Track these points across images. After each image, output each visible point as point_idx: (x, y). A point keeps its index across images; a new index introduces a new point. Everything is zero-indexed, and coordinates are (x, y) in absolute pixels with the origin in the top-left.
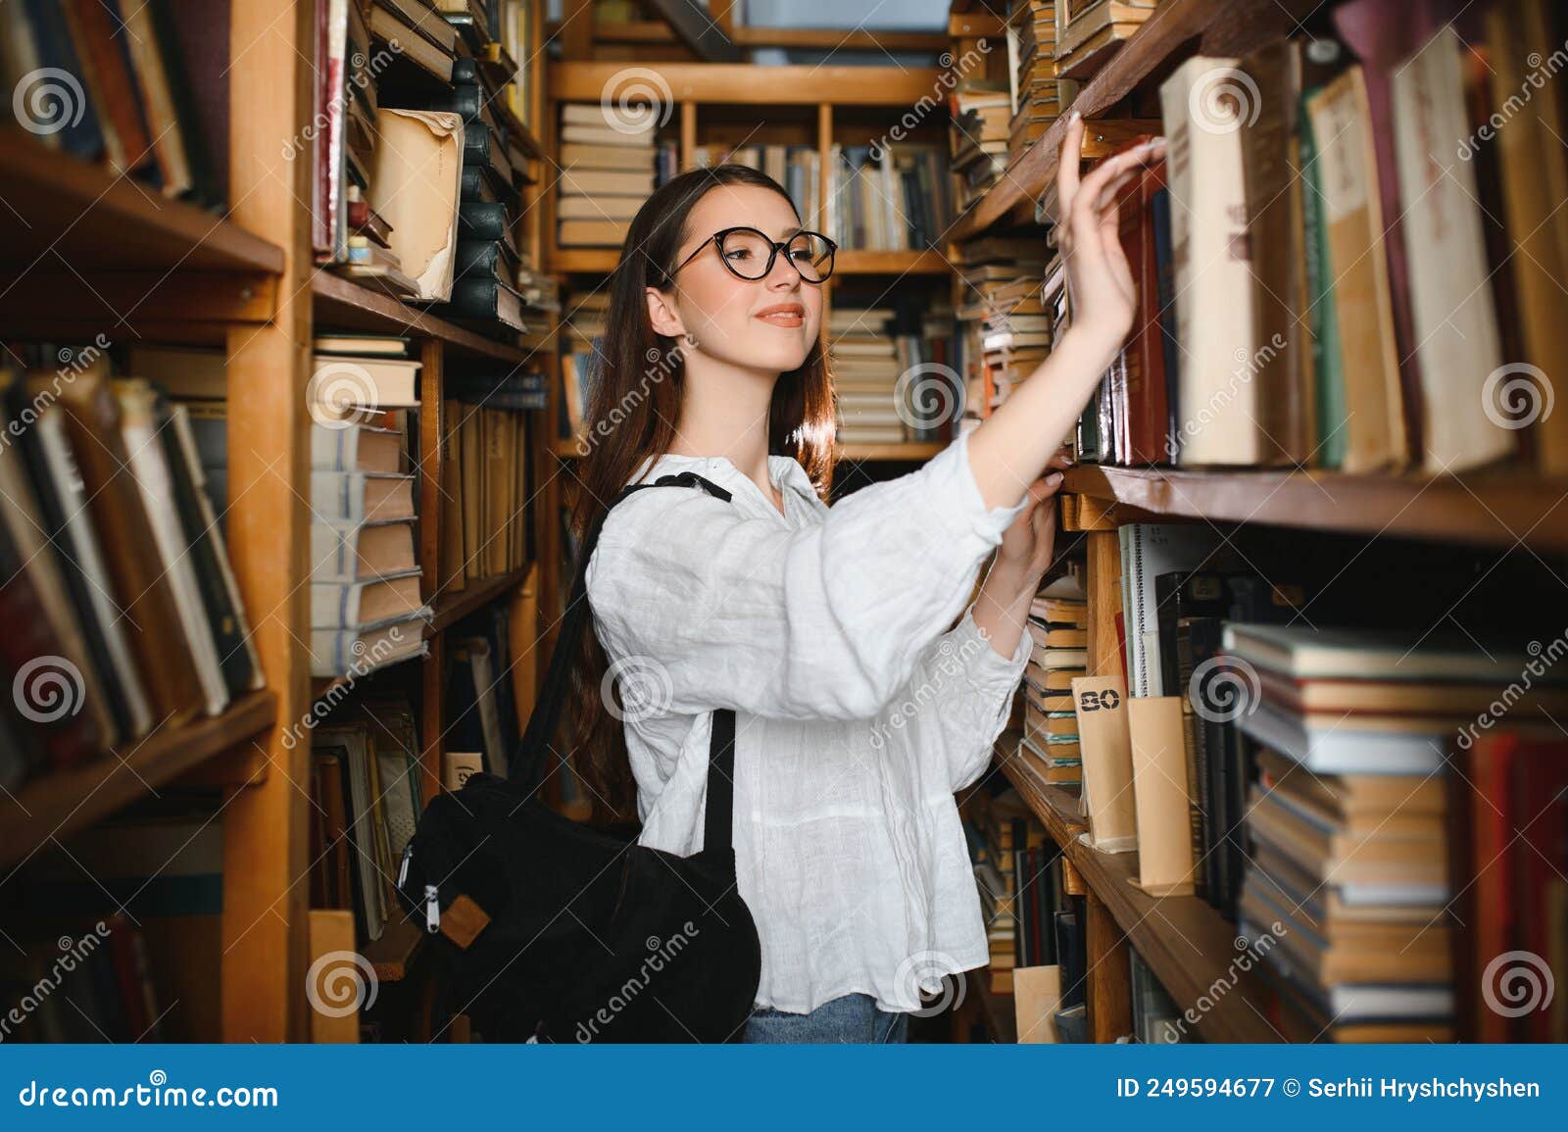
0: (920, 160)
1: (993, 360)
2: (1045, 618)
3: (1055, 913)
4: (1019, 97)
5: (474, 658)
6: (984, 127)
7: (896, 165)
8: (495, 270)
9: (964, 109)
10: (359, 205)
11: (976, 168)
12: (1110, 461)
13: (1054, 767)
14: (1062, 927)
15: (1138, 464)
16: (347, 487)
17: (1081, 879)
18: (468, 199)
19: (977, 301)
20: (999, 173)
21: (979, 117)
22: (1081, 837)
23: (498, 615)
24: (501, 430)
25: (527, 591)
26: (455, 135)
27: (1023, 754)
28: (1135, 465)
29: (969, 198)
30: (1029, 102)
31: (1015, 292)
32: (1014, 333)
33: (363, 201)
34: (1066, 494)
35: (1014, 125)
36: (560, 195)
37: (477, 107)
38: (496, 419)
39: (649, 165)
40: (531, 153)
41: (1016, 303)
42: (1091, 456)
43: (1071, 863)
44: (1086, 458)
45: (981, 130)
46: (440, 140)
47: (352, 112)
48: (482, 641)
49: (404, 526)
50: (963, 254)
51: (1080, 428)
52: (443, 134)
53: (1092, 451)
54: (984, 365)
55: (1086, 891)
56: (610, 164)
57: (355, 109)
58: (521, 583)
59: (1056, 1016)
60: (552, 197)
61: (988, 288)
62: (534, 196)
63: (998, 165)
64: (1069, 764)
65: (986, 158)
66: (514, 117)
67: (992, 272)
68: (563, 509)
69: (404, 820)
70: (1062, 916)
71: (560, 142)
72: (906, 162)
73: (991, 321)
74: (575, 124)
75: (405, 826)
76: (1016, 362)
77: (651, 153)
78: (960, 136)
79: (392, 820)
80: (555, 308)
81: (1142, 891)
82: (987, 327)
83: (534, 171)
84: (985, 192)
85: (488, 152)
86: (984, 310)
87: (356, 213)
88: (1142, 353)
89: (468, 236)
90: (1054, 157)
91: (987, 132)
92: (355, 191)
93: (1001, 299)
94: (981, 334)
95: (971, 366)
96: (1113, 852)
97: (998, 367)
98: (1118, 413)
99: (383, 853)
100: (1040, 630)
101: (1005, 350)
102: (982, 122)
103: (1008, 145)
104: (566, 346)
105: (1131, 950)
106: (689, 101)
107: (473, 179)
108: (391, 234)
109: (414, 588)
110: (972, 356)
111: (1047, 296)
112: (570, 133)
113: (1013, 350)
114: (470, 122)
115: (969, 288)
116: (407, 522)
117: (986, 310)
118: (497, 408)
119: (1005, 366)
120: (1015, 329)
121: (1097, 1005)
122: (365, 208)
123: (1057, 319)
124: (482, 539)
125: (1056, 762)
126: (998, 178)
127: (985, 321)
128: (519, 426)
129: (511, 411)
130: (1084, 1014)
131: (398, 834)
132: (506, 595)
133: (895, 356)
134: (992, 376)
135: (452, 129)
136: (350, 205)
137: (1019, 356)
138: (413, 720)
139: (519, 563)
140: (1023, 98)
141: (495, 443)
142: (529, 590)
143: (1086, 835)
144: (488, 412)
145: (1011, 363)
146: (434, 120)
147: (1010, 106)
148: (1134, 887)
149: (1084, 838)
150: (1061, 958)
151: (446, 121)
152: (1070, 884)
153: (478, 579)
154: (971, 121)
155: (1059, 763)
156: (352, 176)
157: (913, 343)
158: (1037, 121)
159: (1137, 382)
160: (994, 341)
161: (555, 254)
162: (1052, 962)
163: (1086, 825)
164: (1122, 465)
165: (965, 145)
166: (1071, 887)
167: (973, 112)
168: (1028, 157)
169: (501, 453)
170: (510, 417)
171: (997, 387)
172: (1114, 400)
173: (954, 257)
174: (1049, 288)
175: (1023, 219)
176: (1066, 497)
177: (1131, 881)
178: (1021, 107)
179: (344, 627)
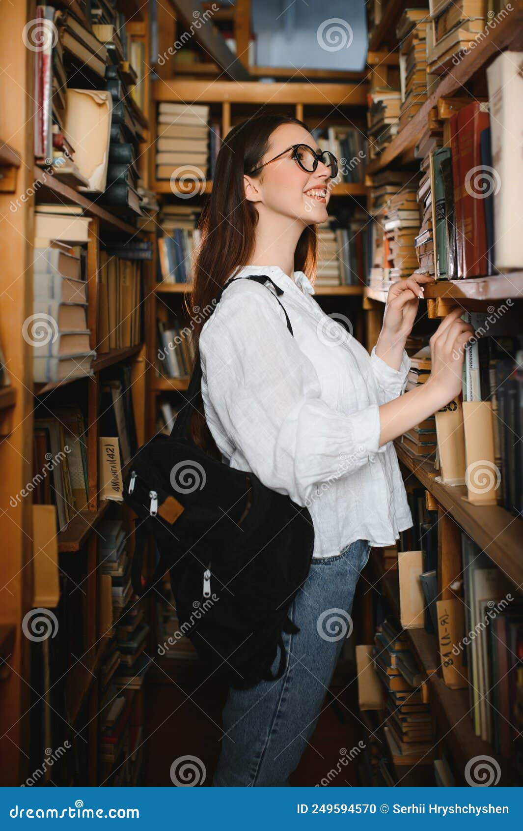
0: (350, 135)
1: (390, 235)
2: (417, 367)
3: (421, 524)
4: (406, 93)
5: (113, 391)
6: (387, 110)
7: (337, 138)
8: (127, 179)
9: (376, 100)
10: (59, 135)
11: (381, 132)
12: (455, 277)
13: (421, 446)
14: (424, 530)
15: (471, 276)
16: (53, 282)
17: (436, 501)
18: (114, 142)
19: (381, 205)
20: (394, 135)
21: (384, 104)
22: (436, 478)
23: (126, 369)
24: (128, 271)
25: (140, 359)
26: (107, 102)
27: (404, 441)
28: (468, 278)
29: (378, 149)
30: (411, 94)
31: (402, 198)
32: (401, 220)
33: (60, 133)
34: (430, 299)
35: (403, 109)
36: (157, 152)
37: (118, 92)
38: (125, 264)
39: (205, 136)
40: (145, 126)
41: (403, 204)
42: (444, 277)
43: (430, 493)
44: (441, 278)
45: (384, 112)
46: (100, 105)
47: (55, 85)
48: (117, 383)
49: (80, 308)
50: (373, 181)
51: (438, 262)
52: (101, 102)
53: (445, 273)
54: (384, 238)
55: (438, 508)
56: (184, 135)
57: (56, 84)
58: (137, 354)
59: (420, 576)
60: (154, 151)
61: (388, 198)
62: (145, 148)
63: (393, 130)
64: (429, 445)
65: (388, 126)
66: (135, 104)
67: (389, 189)
68: (158, 320)
69: (78, 471)
70: (424, 525)
71: (157, 123)
72: (342, 137)
73: (388, 214)
74: (166, 114)
75: (79, 475)
76: (403, 235)
77: (206, 130)
78: (373, 116)
79: (71, 471)
80: (155, 208)
81: (469, 503)
82: (386, 218)
83: (145, 134)
84: (386, 145)
85: (124, 116)
86: (384, 210)
87: (57, 139)
88: (473, 217)
89: (113, 161)
90: (425, 121)
91: (388, 113)
92: (56, 127)
93: (395, 203)
94: (383, 221)
95: (377, 241)
96: (453, 485)
97: (391, 239)
98: (459, 252)
99: (67, 487)
100: (415, 374)
101: (396, 230)
102: (385, 107)
103: (400, 119)
104: (160, 234)
105: (462, 534)
106: (227, 101)
107: (117, 131)
108: (74, 154)
109: (85, 341)
110: (378, 235)
111: (420, 197)
112: (162, 119)
113: (400, 229)
114: (115, 99)
115: (377, 198)
116: (82, 306)
117: (386, 209)
118: (127, 259)
119: (396, 238)
120: (401, 218)
121: (443, 568)
122: (62, 136)
123: (426, 209)
124: (118, 321)
125: (422, 444)
126: (393, 137)
127: (386, 214)
128: (137, 270)
129: (133, 261)
130: (435, 575)
131: (75, 479)
132: (130, 359)
133: (335, 240)
134: (389, 245)
135: (106, 100)
136: (54, 135)
137: (404, 232)
138: (83, 418)
139: (137, 343)
140: (408, 93)
141: (125, 277)
142: (142, 358)
143: (439, 477)
144: (121, 261)
145: (399, 236)
146: (96, 95)
147: (401, 99)
148: (464, 501)
149: (438, 479)
150: (423, 547)
151: (103, 96)
152: (430, 505)
153: (116, 349)
154: (379, 108)
155: (424, 444)
156: (55, 121)
157: (345, 233)
158: (416, 104)
159: (470, 234)
160: (390, 225)
161: (155, 183)
162: (417, 549)
163: (439, 473)
164: (462, 278)
165: (376, 120)
166: (430, 506)
167: (381, 102)
168: (411, 123)
169: (128, 283)
170: (133, 264)
171: (391, 250)
172: (457, 245)
173: (368, 183)
174: (421, 192)
175: (407, 160)
176: (430, 300)
177: (463, 498)
178: (406, 98)
179: (51, 356)
